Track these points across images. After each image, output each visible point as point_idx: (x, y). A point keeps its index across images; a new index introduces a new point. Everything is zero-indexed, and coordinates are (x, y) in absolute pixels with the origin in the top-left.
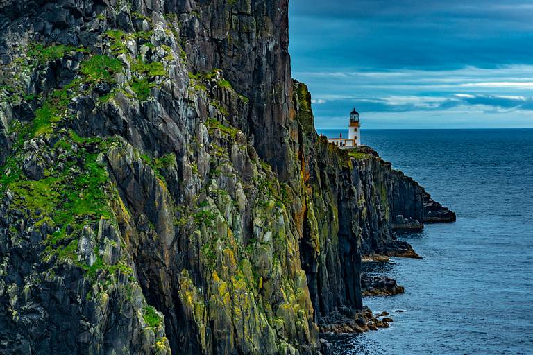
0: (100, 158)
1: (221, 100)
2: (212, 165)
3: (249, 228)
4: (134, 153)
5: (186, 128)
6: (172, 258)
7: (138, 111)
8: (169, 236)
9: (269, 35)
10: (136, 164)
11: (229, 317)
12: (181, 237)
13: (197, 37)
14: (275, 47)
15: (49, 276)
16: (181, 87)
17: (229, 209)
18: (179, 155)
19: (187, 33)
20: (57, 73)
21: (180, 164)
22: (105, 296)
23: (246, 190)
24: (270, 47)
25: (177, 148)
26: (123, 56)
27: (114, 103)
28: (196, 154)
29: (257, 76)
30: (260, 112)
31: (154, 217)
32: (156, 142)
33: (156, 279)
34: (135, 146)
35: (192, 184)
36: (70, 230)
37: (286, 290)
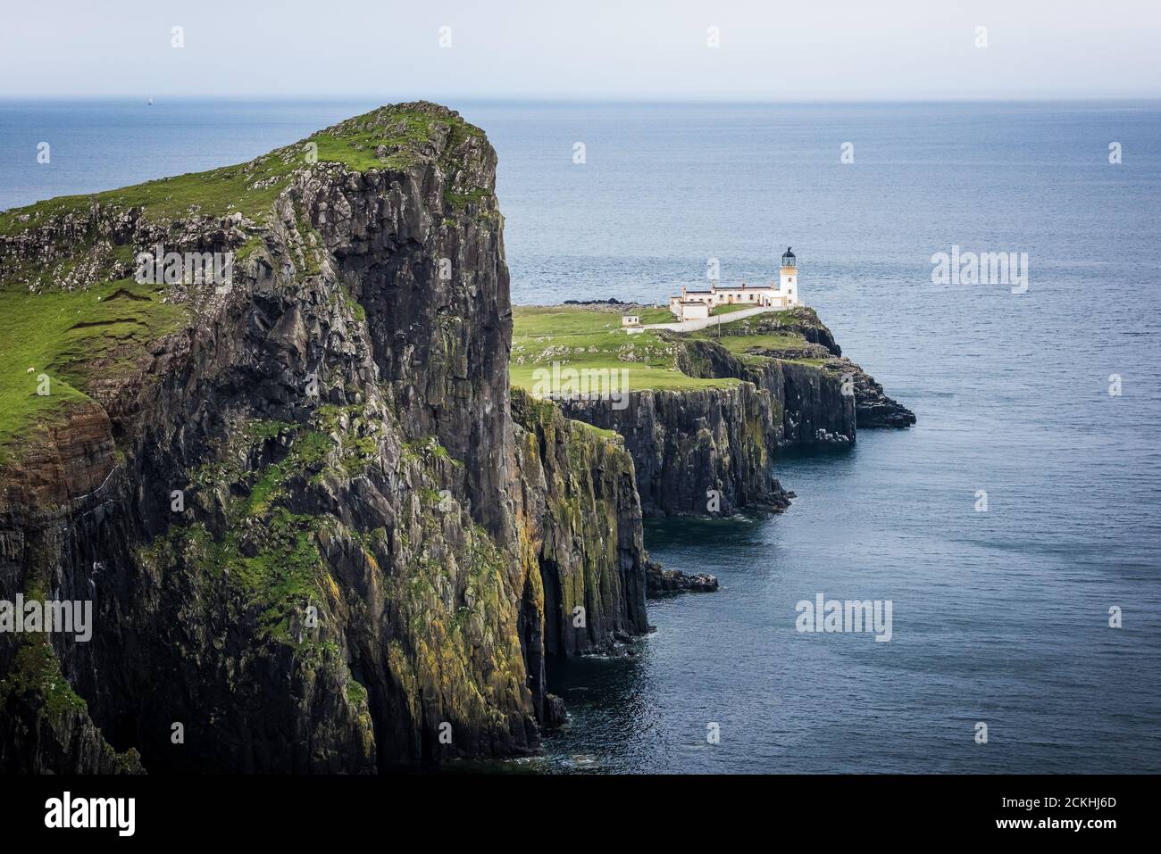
0: (311, 536)
1: (435, 468)
2: (424, 537)
3: (461, 599)
4: (342, 531)
5: (397, 501)
6: (381, 630)
7: (348, 489)
8: (378, 609)
9: (486, 398)
10: (346, 542)
11: (437, 686)
12: (390, 609)
13: (411, 404)
14: (493, 410)
15: (262, 651)
16: (392, 461)
17: (439, 579)
18: (390, 530)
19: (402, 400)
20: (273, 450)
21: (390, 537)
22: (312, 674)
23: (458, 559)
24: (488, 410)
25: (388, 522)
26: (334, 434)
27: (324, 483)
28: (408, 526)
29: (474, 440)
30: (477, 477)
31: (364, 591)
32: (366, 518)
33: (364, 651)
34: (345, 524)
35: (403, 557)
36: (281, 609)
37: (498, 657)
